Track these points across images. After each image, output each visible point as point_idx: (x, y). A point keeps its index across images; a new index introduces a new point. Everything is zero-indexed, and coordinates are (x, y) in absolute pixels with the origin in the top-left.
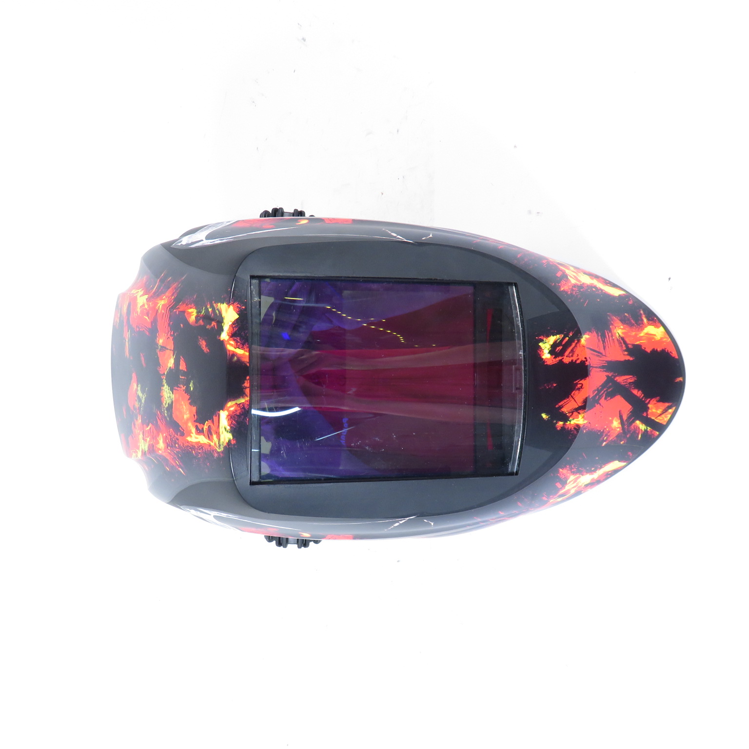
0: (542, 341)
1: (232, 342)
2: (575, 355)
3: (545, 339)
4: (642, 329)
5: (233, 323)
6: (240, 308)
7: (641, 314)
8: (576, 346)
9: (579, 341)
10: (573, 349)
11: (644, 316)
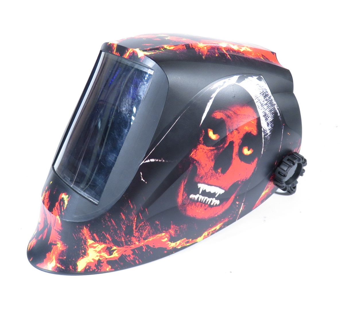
0: (68, 198)
1: (132, 51)
2: (56, 210)
3: (68, 199)
4: (56, 260)
5: (137, 54)
6: (142, 59)
7: (63, 266)
8: (58, 212)
9: (59, 215)
10: (58, 210)
11: (61, 267)
